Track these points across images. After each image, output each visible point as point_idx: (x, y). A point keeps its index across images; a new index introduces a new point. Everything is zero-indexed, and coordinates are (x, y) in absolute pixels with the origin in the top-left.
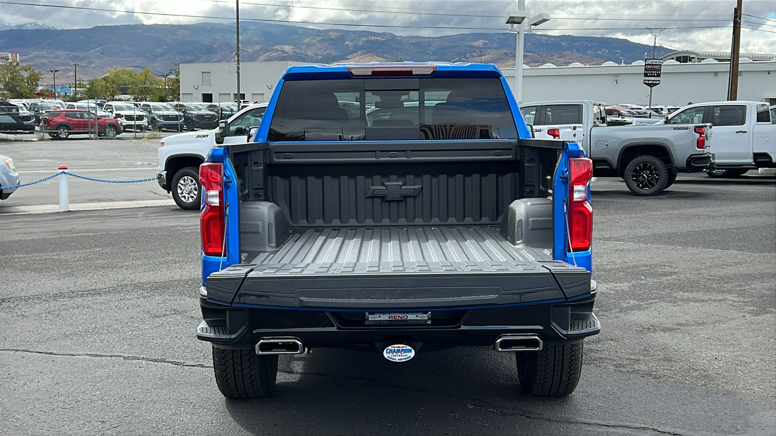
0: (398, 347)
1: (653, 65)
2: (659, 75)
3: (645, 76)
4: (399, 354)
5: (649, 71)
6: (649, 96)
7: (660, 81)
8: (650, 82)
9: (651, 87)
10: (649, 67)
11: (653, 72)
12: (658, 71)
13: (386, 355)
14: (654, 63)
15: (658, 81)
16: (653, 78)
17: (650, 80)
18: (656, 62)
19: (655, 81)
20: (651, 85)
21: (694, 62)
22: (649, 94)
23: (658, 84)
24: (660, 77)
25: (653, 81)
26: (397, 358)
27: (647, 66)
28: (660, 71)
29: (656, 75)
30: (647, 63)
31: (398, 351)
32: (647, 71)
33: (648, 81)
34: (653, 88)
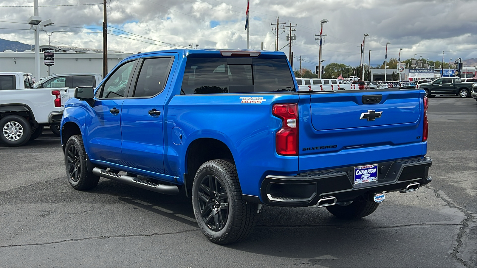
0: (379, 195)
1: (49, 53)
2: (53, 59)
3: (44, 60)
4: (380, 198)
5: (47, 56)
6: (48, 72)
7: (54, 63)
8: (48, 63)
9: (49, 66)
10: (47, 54)
11: (50, 57)
12: (53, 57)
13: (375, 200)
14: (50, 52)
15: (53, 63)
16: (50, 61)
17: (48, 62)
18: (51, 51)
19: (51, 62)
20: (49, 65)
21: (60, 52)
22: (48, 71)
23: (53, 64)
24: (54, 60)
25: (50, 62)
26: (379, 201)
27: (45, 53)
28: (54, 57)
29: (51, 59)
30: (45, 52)
31: (379, 197)
32: (45, 56)
33: (47, 62)
34: (50, 67)
